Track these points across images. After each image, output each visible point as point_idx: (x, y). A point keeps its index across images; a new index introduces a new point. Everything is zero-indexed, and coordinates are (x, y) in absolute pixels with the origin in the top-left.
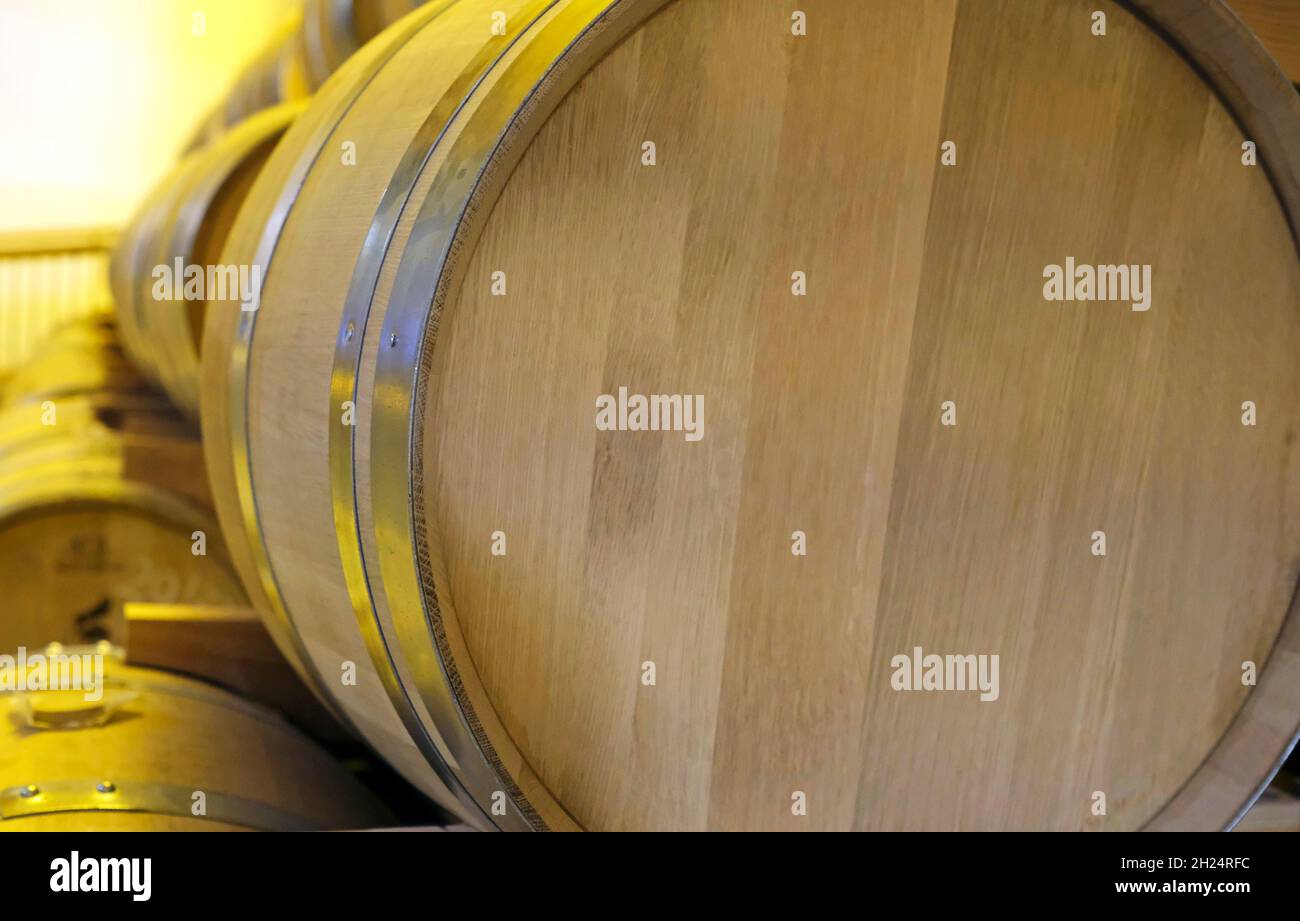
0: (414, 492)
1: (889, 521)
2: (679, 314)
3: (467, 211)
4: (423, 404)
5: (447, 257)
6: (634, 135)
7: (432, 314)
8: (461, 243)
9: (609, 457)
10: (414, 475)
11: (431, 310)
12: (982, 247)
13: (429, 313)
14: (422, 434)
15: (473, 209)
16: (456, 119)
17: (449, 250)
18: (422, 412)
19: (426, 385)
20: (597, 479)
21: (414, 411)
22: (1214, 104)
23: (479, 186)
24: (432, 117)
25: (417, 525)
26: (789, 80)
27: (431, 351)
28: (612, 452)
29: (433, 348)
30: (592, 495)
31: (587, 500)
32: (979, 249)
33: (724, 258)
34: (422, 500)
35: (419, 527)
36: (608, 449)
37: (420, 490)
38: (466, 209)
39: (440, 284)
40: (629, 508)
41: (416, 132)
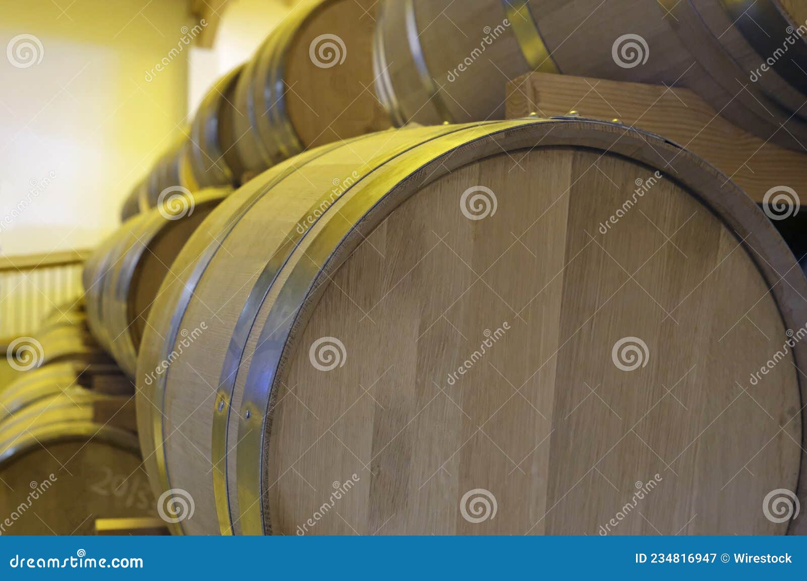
0: (264, 509)
1: (548, 495)
2: (416, 383)
3: (289, 339)
4: (267, 456)
5: (278, 367)
6: (385, 280)
7: (270, 402)
8: (286, 358)
9: (379, 472)
10: (263, 499)
11: (269, 400)
12: (593, 327)
13: (269, 402)
14: (267, 474)
15: (292, 338)
16: (280, 275)
17: (279, 363)
18: (267, 460)
19: (268, 445)
20: (373, 485)
21: (262, 461)
22: (724, 230)
23: (295, 324)
24: (265, 271)
25: (266, 528)
26: (475, 240)
27: (271, 424)
28: (381, 469)
29: (272, 422)
30: (370, 495)
31: (367, 499)
32: (592, 328)
33: (442, 346)
34: (268, 513)
35: (268, 530)
36: (378, 467)
37: (267, 507)
38: (288, 337)
39: (274, 384)
40: (393, 501)
41: (257, 278)
